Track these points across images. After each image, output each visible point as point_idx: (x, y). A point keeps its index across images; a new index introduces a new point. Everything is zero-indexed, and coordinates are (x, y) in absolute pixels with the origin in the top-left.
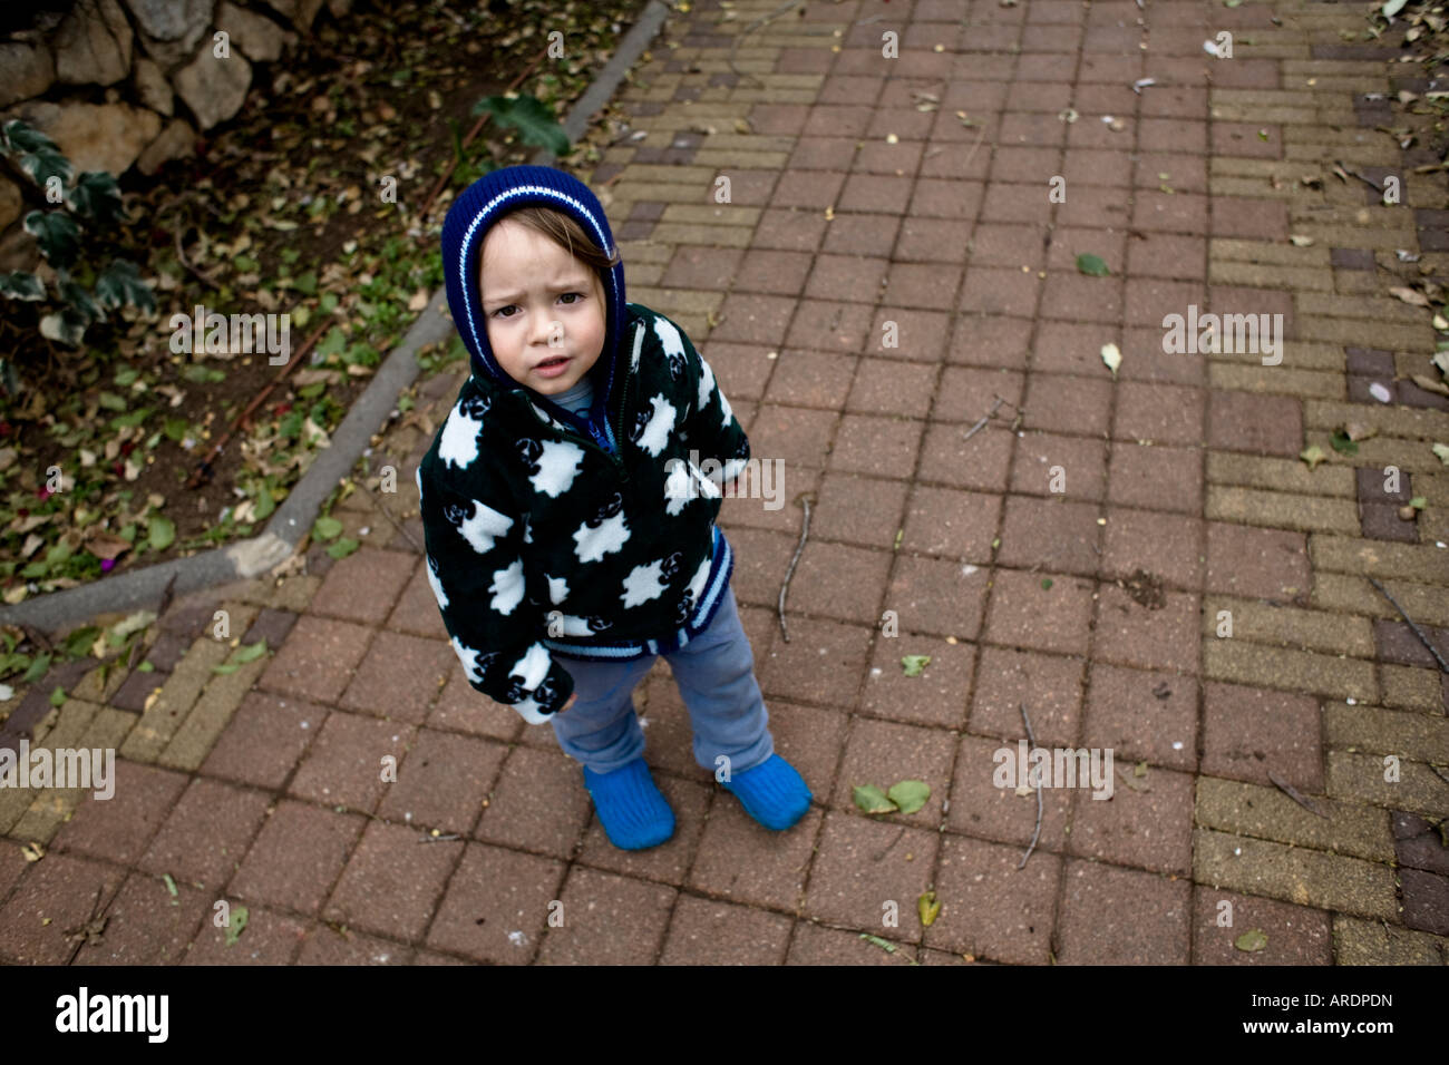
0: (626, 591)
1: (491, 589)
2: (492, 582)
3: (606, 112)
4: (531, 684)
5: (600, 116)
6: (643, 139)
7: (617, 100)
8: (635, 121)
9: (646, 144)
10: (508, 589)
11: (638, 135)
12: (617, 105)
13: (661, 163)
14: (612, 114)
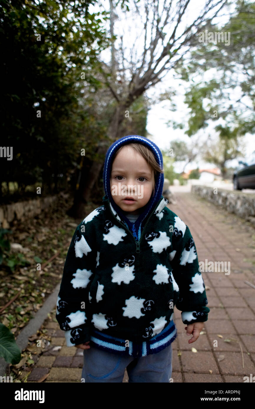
0: (126, 306)
1: (74, 275)
2: (75, 272)
3: (39, 335)
4: (72, 324)
5: (35, 337)
6: (59, 350)
7: (44, 328)
8: (53, 340)
9: (62, 353)
10: (80, 278)
11: (57, 348)
12: (44, 331)
13: (71, 366)
14: (42, 335)
